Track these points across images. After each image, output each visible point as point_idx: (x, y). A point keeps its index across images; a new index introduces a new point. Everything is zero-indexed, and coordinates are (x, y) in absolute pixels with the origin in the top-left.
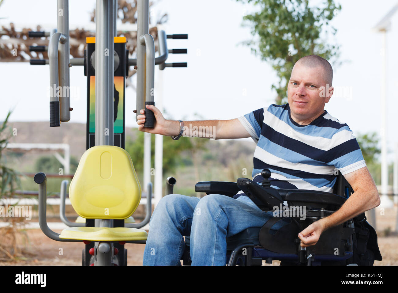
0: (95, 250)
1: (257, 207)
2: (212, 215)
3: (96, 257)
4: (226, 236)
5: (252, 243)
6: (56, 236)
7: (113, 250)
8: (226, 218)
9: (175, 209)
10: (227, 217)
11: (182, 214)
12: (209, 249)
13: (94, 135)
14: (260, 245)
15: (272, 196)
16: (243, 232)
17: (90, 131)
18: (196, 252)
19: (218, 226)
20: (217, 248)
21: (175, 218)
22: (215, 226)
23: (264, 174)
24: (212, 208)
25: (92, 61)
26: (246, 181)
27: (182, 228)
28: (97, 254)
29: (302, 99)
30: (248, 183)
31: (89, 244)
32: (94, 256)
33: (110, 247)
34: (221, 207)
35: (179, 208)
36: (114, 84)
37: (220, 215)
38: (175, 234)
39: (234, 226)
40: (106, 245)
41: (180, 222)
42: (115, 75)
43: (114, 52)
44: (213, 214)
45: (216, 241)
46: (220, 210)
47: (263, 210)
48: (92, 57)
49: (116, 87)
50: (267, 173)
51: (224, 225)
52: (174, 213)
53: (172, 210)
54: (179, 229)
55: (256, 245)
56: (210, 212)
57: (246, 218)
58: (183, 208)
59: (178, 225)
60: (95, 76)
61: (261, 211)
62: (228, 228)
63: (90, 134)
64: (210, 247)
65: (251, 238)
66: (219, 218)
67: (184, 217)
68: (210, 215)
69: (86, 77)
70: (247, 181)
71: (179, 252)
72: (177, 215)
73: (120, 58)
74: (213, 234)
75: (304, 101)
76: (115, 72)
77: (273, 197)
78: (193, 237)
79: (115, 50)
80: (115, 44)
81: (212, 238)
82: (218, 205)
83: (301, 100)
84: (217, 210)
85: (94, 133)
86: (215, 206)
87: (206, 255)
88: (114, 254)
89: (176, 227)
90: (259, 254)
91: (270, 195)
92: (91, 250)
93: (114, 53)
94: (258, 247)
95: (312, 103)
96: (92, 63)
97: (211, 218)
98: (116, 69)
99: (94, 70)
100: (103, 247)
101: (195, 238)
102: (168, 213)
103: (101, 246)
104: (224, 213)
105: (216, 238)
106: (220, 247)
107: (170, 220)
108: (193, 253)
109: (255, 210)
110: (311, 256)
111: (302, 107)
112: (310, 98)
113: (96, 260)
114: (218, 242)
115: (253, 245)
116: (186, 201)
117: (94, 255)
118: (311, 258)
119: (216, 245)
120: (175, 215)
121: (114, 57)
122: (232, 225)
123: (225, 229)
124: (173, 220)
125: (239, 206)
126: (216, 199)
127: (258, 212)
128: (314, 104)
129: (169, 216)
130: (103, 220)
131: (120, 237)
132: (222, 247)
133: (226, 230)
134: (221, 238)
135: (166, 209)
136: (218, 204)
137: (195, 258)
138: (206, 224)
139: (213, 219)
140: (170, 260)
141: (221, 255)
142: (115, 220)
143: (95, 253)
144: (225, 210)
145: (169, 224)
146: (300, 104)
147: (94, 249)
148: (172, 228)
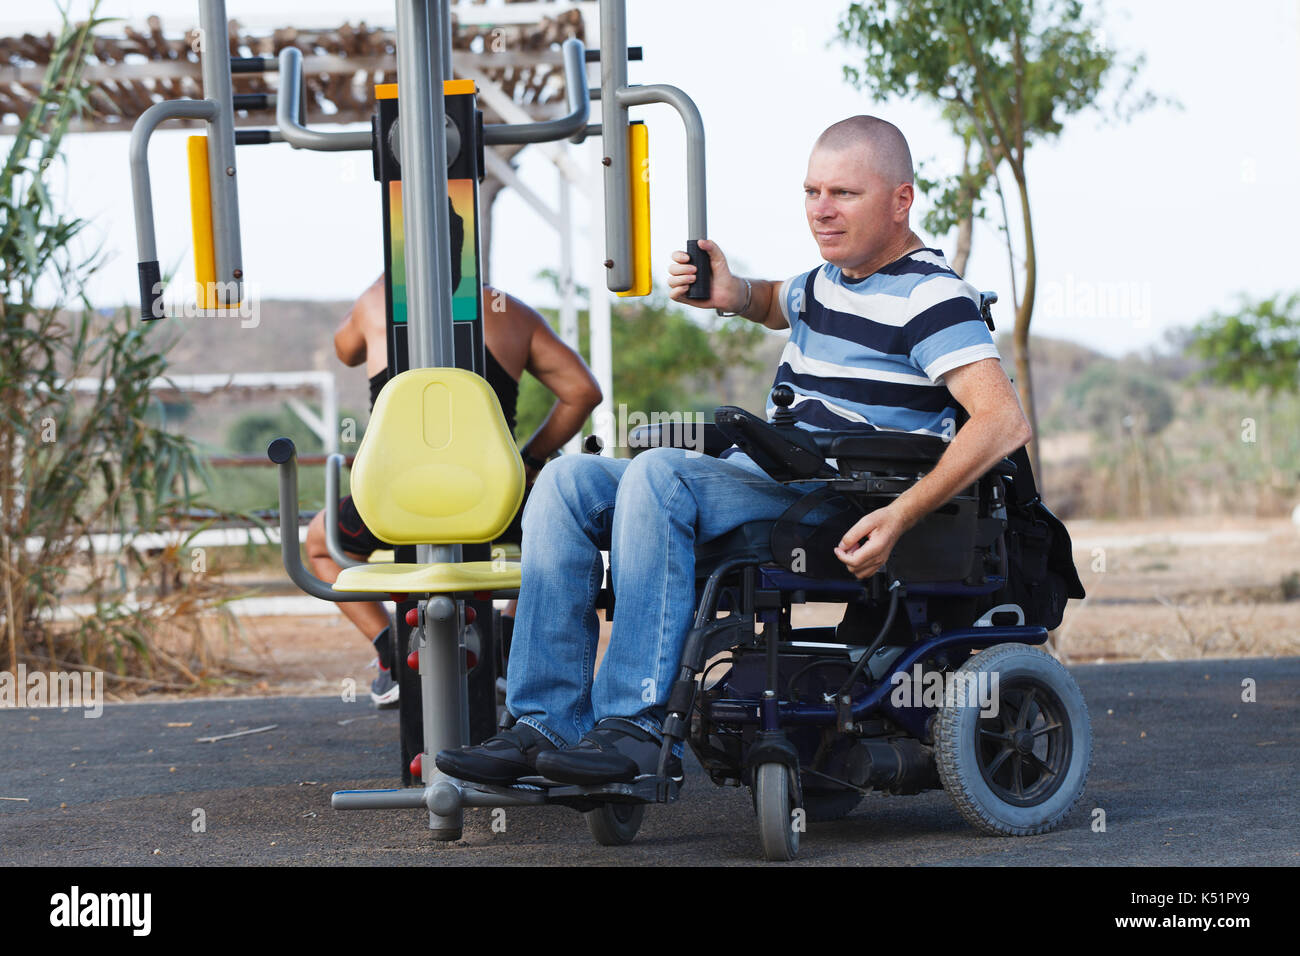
0: (419, 613)
1: (764, 472)
2: (657, 495)
3: (421, 631)
4: (692, 542)
5: (755, 557)
6: (326, 589)
7: (462, 612)
8: (690, 501)
9: (577, 485)
10: (694, 497)
11: (594, 497)
12: (654, 572)
13: (406, 328)
14: (775, 562)
15: (797, 447)
16: (734, 533)
17: (395, 319)
18: (623, 580)
19: (672, 520)
20: (673, 569)
21: (578, 507)
22: (665, 516)
23: (777, 396)
24: (658, 480)
25: (393, 144)
26: (734, 413)
27: (596, 531)
28: (424, 623)
29: (829, 227)
30: (737, 417)
31: (406, 600)
32: (418, 629)
33: (453, 607)
34: (678, 475)
35: (587, 485)
36: (450, 199)
37: (678, 495)
38: (581, 543)
39: (712, 518)
40: (443, 601)
41: (590, 516)
42: (449, 178)
43: (445, 119)
44: (661, 494)
45: (669, 554)
46: (677, 483)
47: (778, 480)
48: (391, 132)
49: (453, 204)
50: (785, 394)
51: (686, 516)
52: (575, 495)
53: (571, 488)
54: (587, 532)
55: (767, 562)
56: (653, 487)
57: (740, 500)
58: (596, 484)
59: (586, 524)
60: (402, 182)
61: (775, 482)
62: (698, 523)
63: (395, 326)
64: (656, 568)
65: (753, 546)
66: (676, 501)
67: (598, 506)
68: (653, 494)
69: (378, 185)
70: (736, 413)
71: (591, 586)
72: (582, 501)
73: (461, 134)
74: (661, 538)
75: (833, 230)
76: (450, 170)
77: (798, 449)
78: (617, 548)
79: (446, 113)
80: (447, 98)
81: (660, 547)
82: (671, 472)
83: (827, 229)
84: (669, 484)
85: (406, 323)
86: (665, 474)
87: (647, 585)
88: (467, 623)
89: (581, 527)
90: (774, 581)
91: (791, 443)
92: (409, 615)
93: (445, 122)
94: (771, 566)
95: (853, 231)
96: (393, 149)
97: (656, 502)
98: (452, 161)
99: (399, 166)
100: (438, 606)
101: (621, 548)
102: (563, 496)
103: (432, 603)
104: (686, 490)
105: (670, 547)
106: (678, 568)
107: (567, 511)
108: (618, 584)
109: (762, 479)
110: (897, 583)
111: (835, 245)
112: (845, 219)
113: (424, 637)
114: (674, 554)
115: (756, 560)
116: (604, 469)
117: (417, 626)
118: (898, 588)
119: (669, 562)
120: (577, 501)
121: (444, 129)
122: (706, 516)
123: (690, 524)
124: (572, 511)
125: (724, 471)
126: (666, 459)
127: (768, 484)
128: (859, 234)
129: (563, 503)
130: (436, 546)
131: (476, 580)
132: (683, 568)
133: (692, 529)
134: (680, 547)
135: (556, 488)
136: (671, 470)
137: (622, 595)
138: (644, 517)
139: (661, 503)
140: (570, 603)
141: (683, 583)
142: (466, 547)
143: (420, 623)
144: (688, 482)
145: (564, 521)
146: (828, 237)
147: (416, 612)
148: (571, 531)
